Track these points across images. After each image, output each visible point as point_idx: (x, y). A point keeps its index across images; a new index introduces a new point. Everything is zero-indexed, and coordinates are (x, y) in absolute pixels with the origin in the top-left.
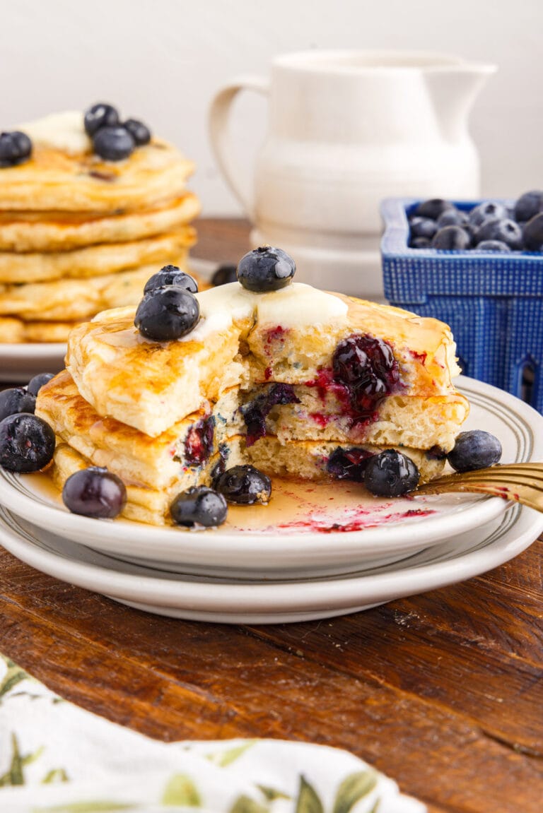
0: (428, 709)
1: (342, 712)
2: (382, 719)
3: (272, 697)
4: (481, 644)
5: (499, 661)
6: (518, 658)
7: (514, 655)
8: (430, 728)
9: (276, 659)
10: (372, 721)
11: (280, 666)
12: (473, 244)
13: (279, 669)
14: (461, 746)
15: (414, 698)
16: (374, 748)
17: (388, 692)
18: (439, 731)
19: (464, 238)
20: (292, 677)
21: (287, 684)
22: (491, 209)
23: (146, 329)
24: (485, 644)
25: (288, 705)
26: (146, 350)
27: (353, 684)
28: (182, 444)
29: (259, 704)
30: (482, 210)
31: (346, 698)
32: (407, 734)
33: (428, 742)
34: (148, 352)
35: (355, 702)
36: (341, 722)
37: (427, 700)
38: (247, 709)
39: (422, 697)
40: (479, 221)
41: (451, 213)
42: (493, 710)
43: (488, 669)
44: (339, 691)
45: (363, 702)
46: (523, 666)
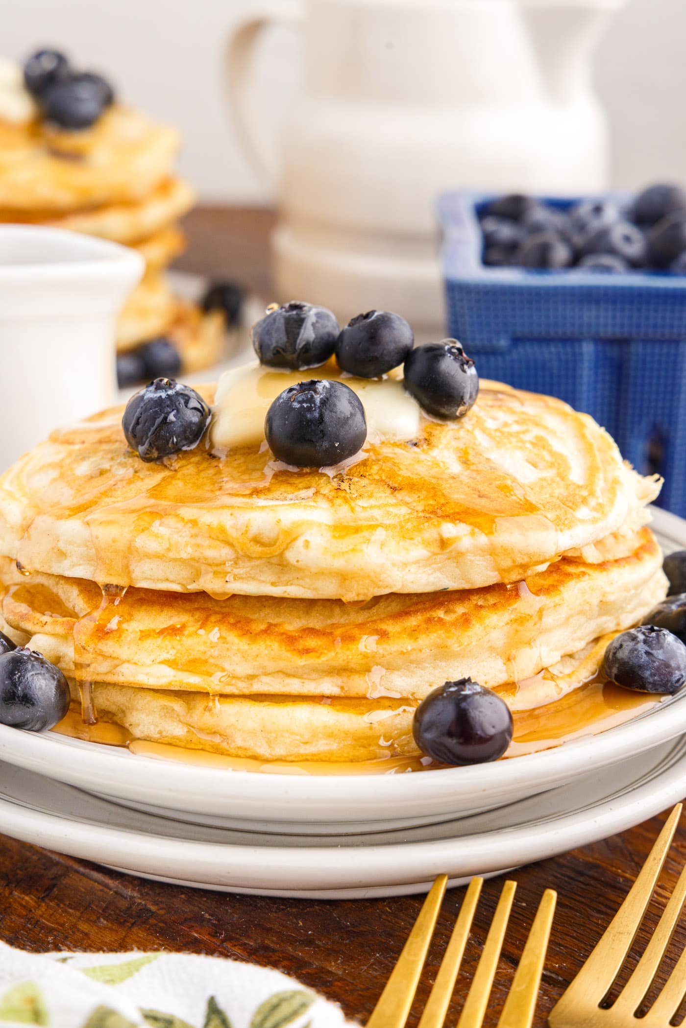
1: (300, 914)
2: (353, 926)
10: (339, 928)
12: (575, 261)
19: (561, 253)
22: (598, 210)
25: (226, 904)
29: (188, 901)
30: (584, 211)
36: (297, 929)
38: (169, 908)
40: (582, 227)
41: (540, 215)
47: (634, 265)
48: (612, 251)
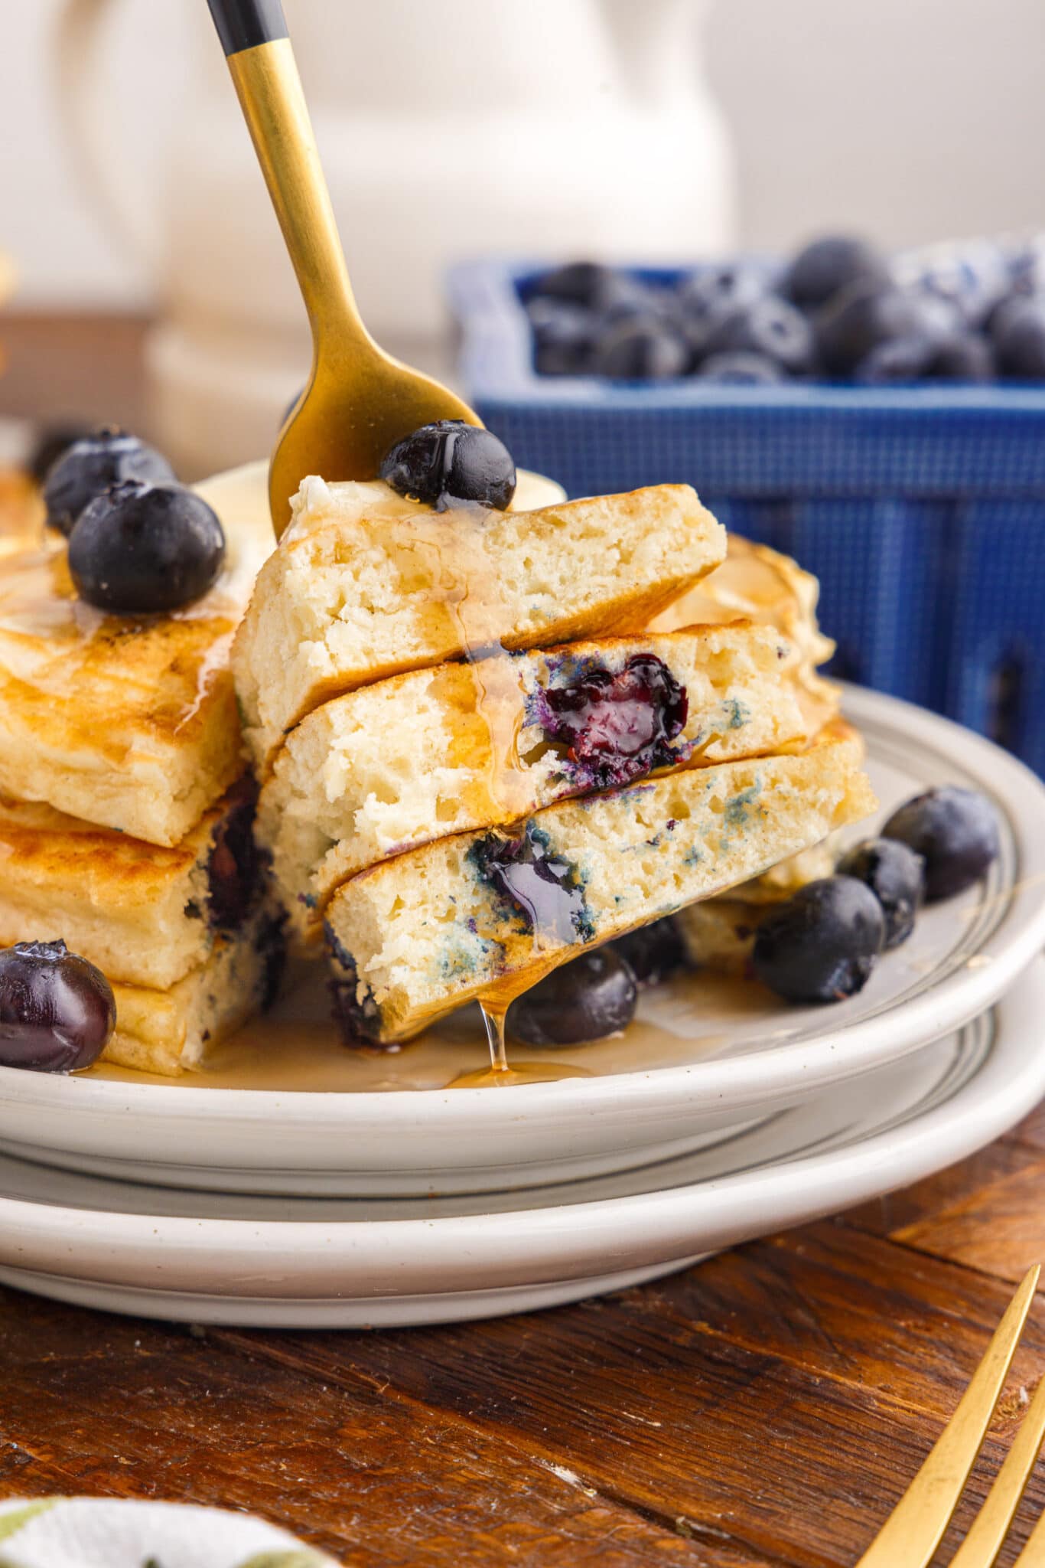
0: (485, 1445)
1: (281, 1453)
2: (373, 1467)
3: (120, 1423)
4: (630, 1303)
5: (666, 1341)
6: (711, 1332)
7: (703, 1326)
8: (483, 1485)
9: (138, 1343)
10: (349, 1471)
11: (144, 1358)
12: (694, 366)
13: (143, 1364)
14: (552, 1520)
15: (454, 1422)
16: (347, 1529)
17: (395, 1409)
18: (504, 1489)
19: (668, 354)
20: (171, 1382)
21: (158, 1397)
22: (726, 281)
23: (104, 586)
24: (639, 1304)
25: (155, 1441)
26: (107, 640)
27: (315, 1396)
28: (203, 872)
29: (88, 1439)
30: (703, 285)
31: (296, 1424)
32: (430, 1499)
33: (475, 1513)
34: (113, 644)
35: (317, 1432)
36: (278, 1474)
37: (484, 1426)
38: (57, 1451)
39: (473, 1421)
40: (701, 312)
42: (637, 1446)
43: (639, 1357)
44: (281, 1410)
45: (332, 1432)
46: (719, 1349)
47: (793, 372)
48: (754, 349)
